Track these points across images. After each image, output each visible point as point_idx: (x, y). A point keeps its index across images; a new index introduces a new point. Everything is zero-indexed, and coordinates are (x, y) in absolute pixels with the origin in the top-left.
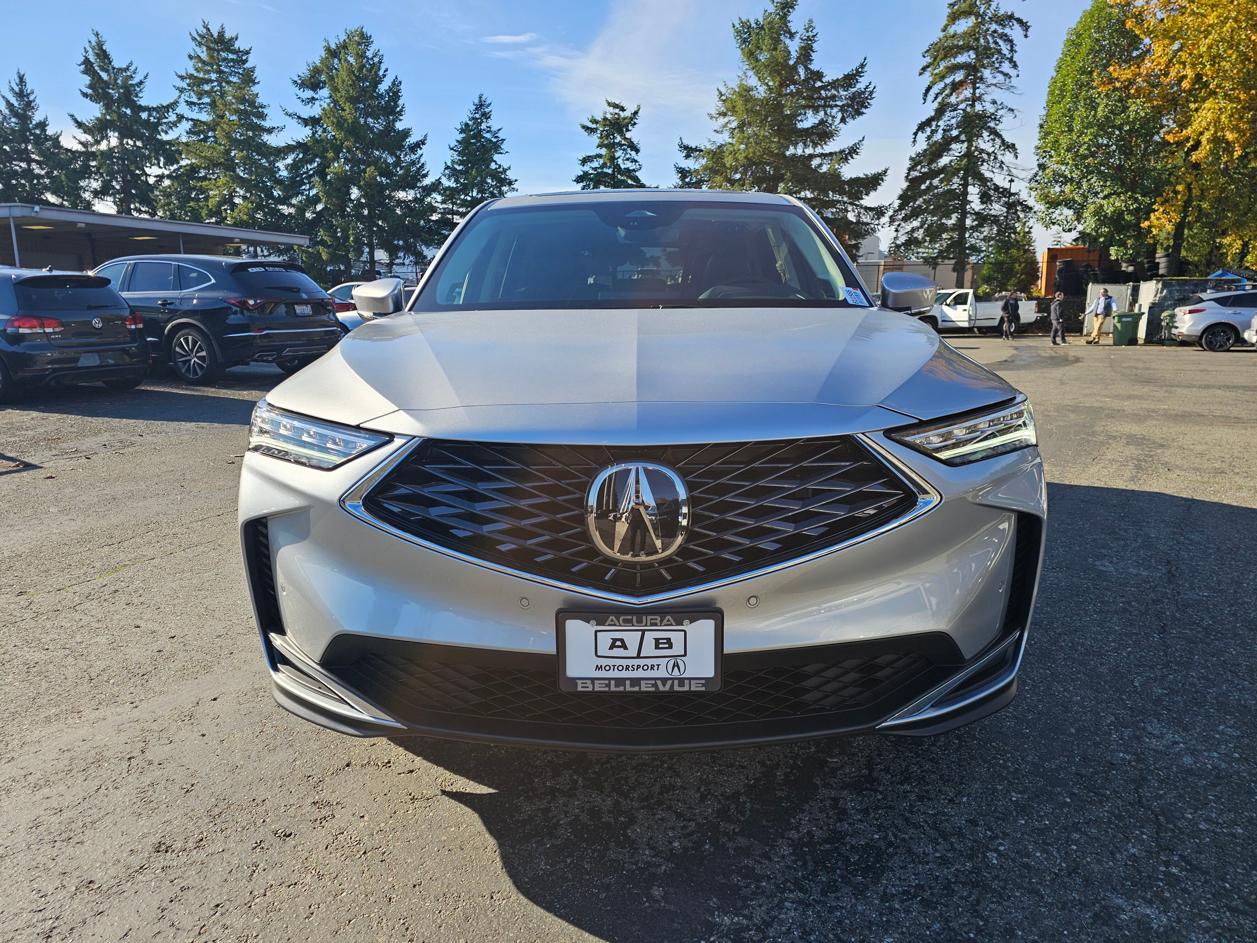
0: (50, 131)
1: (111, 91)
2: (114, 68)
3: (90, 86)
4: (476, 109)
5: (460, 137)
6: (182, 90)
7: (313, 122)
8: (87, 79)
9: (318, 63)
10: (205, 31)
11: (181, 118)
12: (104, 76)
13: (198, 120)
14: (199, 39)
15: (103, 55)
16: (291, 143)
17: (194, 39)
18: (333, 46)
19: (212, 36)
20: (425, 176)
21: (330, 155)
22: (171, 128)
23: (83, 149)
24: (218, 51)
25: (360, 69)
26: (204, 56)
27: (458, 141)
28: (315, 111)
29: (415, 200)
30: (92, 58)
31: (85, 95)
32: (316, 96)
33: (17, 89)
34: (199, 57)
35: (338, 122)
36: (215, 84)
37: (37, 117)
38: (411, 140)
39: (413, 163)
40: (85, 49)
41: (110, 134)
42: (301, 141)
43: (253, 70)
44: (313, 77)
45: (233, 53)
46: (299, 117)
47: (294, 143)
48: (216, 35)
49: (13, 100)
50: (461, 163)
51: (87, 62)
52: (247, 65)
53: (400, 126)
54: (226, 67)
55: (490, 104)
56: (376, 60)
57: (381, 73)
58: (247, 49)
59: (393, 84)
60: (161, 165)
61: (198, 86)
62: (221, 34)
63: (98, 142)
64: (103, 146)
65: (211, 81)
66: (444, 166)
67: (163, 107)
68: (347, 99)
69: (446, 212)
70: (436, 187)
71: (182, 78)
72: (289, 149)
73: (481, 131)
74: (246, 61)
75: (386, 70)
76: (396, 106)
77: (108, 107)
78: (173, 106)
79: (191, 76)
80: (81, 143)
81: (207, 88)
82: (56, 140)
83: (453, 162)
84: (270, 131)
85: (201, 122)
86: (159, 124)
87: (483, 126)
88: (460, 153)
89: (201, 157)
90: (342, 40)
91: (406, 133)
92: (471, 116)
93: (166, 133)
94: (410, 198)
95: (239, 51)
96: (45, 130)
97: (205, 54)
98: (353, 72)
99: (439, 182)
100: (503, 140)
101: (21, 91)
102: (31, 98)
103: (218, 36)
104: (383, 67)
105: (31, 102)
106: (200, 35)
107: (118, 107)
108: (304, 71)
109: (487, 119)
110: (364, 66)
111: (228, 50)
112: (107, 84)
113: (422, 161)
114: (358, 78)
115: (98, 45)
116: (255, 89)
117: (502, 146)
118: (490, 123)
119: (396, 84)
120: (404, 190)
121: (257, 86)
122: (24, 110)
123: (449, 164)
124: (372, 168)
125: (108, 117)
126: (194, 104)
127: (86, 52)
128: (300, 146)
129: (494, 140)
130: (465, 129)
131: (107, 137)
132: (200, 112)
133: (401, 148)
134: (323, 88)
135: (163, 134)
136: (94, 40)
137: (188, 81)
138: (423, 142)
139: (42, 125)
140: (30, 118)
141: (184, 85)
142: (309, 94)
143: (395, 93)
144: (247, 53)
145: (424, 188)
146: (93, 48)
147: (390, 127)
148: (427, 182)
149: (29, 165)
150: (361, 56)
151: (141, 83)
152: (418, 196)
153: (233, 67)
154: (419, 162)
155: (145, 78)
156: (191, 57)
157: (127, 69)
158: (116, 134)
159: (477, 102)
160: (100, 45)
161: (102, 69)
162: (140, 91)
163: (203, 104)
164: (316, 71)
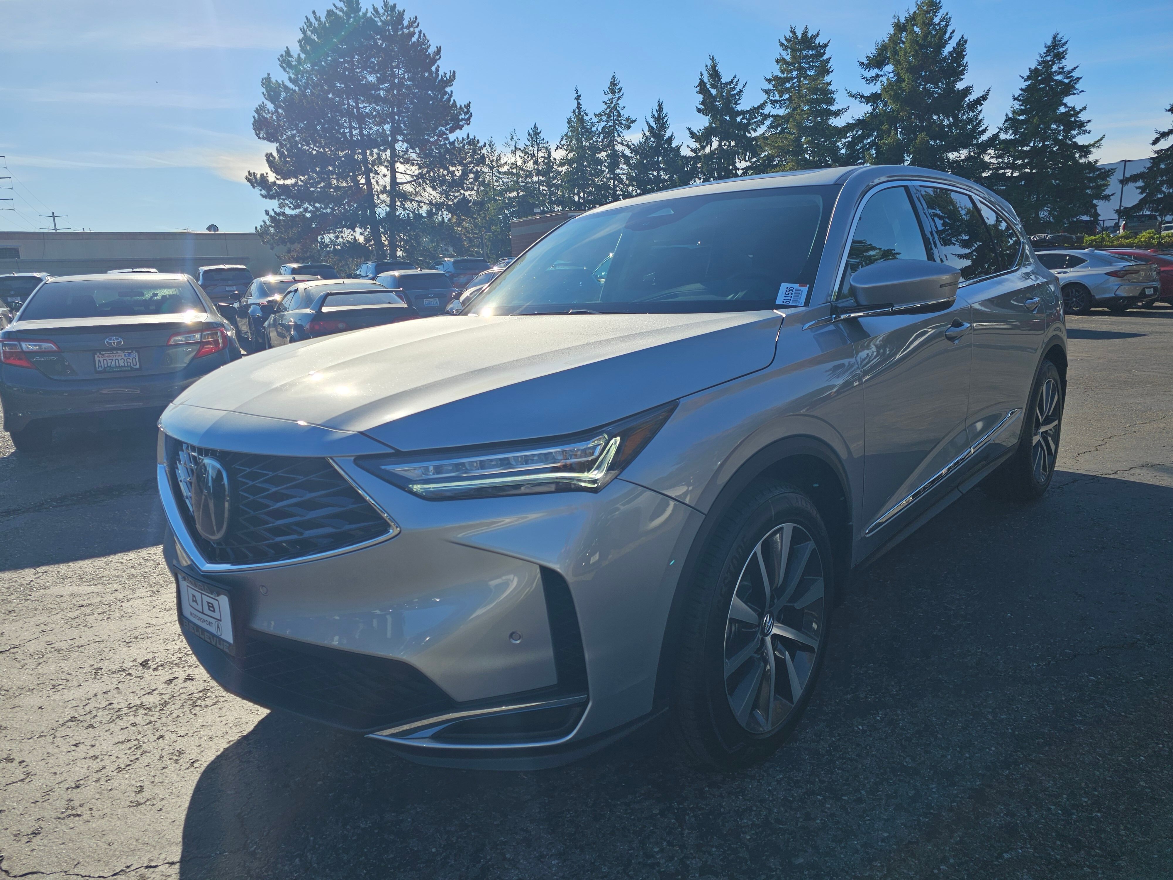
0: (674, 144)
1: (717, 103)
2: (721, 84)
3: (702, 103)
4: (1048, 51)
5: (1024, 85)
6: (767, 92)
7: (873, 99)
8: (701, 97)
9: (886, 40)
10: (791, 35)
11: (766, 117)
12: (714, 92)
13: (778, 115)
14: (786, 43)
15: (715, 74)
16: (852, 121)
17: (782, 45)
18: (903, 20)
19: (797, 38)
20: (984, 131)
21: (885, 127)
22: (759, 126)
23: (694, 155)
24: (801, 51)
25: (925, 37)
26: (788, 58)
27: (1022, 90)
28: (876, 88)
29: (969, 158)
30: (706, 80)
31: (699, 111)
32: (880, 73)
33: (656, 115)
34: (784, 59)
35: (896, 93)
36: (796, 80)
37: (668, 134)
38: (972, 97)
39: (970, 121)
40: (701, 73)
41: (714, 139)
42: (861, 118)
43: (828, 61)
44: (879, 55)
45: (812, 50)
46: (862, 96)
47: (854, 122)
48: (800, 36)
49: (654, 125)
50: (1021, 112)
51: (702, 84)
52: (825, 57)
53: (960, 86)
54: (806, 64)
55: (1066, 43)
56: (943, 24)
57: (948, 35)
58: (826, 42)
59: (959, 44)
60: (747, 159)
61: (782, 85)
62: (805, 34)
63: (703, 148)
64: (707, 150)
65: (792, 78)
66: (1004, 118)
67: (755, 108)
68: (907, 69)
69: (1000, 167)
70: (993, 141)
71: (769, 81)
72: (849, 127)
73: (1051, 74)
74: (824, 53)
75: (953, 32)
76: (959, 65)
77: (714, 117)
78: (763, 106)
79: (776, 78)
80: (692, 150)
81: (788, 85)
82: (678, 149)
83: (1014, 112)
84: (837, 114)
85: (779, 116)
86: (749, 124)
87: (1055, 68)
88: (1024, 102)
89: (775, 147)
90: (912, 12)
91: (967, 91)
92: (1040, 60)
93: (755, 130)
94: (963, 157)
95: (819, 45)
96: (671, 144)
97: (789, 56)
98: (918, 41)
99: (996, 136)
100: (1079, 79)
101: (659, 115)
102: (665, 120)
103: (802, 37)
104: (950, 30)
105: (664, 123)
106: (787, 40)
107: (721, 116)
108: (872, 50)
109: (1060, 59)
110: (930, 33)
111: (810, 48)
112: (714, 98)
113: (980, 117)
114: (921, 47)
115: (712, 67)
116: (827, 79)
117: (1077, 86)
118: (1064, 62)
119: (962, 44)
120: (956, 151)
121: (831, 74)
122: (660, 131)
123: (1010, 115)
124: (924, 133)
125: (714, 125)
126: (776, 101)
127: (702, 75)
128: (860, 123)
129: (1066, 81)
130: (1034, 74)
131: (711, 143)
132: (781, 108)
133: (960, 107)
134: (888, 64)
135: (752, 132)
136: (709, 63)
137: (773, 83)
138: (984, 98)
139: (670, 139)
140: (663, 135)
141: (771, 87)
142: (874, 72)
143: (959, 52)
144: (826, 46)
145: (978, 145)
146: (708, 71)
147: (950, 89)
148: (984, 137)
149: (658, 173)
150: (928, 24)
151: (741, 91)
152: (972, 154)
153: (812, 62)
154: (976, 119)
155: (744, 87)
156: (777, 61)
157: (732, 82)
158: (717, 139)
159: (1049, 43)
160: (714, 66)
161: (713, 86)
162: (739, 99)
163: (784, 100)
164: (883, 49)
